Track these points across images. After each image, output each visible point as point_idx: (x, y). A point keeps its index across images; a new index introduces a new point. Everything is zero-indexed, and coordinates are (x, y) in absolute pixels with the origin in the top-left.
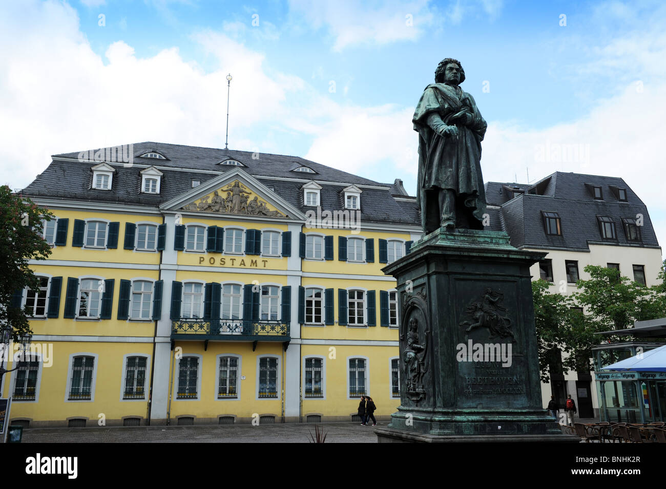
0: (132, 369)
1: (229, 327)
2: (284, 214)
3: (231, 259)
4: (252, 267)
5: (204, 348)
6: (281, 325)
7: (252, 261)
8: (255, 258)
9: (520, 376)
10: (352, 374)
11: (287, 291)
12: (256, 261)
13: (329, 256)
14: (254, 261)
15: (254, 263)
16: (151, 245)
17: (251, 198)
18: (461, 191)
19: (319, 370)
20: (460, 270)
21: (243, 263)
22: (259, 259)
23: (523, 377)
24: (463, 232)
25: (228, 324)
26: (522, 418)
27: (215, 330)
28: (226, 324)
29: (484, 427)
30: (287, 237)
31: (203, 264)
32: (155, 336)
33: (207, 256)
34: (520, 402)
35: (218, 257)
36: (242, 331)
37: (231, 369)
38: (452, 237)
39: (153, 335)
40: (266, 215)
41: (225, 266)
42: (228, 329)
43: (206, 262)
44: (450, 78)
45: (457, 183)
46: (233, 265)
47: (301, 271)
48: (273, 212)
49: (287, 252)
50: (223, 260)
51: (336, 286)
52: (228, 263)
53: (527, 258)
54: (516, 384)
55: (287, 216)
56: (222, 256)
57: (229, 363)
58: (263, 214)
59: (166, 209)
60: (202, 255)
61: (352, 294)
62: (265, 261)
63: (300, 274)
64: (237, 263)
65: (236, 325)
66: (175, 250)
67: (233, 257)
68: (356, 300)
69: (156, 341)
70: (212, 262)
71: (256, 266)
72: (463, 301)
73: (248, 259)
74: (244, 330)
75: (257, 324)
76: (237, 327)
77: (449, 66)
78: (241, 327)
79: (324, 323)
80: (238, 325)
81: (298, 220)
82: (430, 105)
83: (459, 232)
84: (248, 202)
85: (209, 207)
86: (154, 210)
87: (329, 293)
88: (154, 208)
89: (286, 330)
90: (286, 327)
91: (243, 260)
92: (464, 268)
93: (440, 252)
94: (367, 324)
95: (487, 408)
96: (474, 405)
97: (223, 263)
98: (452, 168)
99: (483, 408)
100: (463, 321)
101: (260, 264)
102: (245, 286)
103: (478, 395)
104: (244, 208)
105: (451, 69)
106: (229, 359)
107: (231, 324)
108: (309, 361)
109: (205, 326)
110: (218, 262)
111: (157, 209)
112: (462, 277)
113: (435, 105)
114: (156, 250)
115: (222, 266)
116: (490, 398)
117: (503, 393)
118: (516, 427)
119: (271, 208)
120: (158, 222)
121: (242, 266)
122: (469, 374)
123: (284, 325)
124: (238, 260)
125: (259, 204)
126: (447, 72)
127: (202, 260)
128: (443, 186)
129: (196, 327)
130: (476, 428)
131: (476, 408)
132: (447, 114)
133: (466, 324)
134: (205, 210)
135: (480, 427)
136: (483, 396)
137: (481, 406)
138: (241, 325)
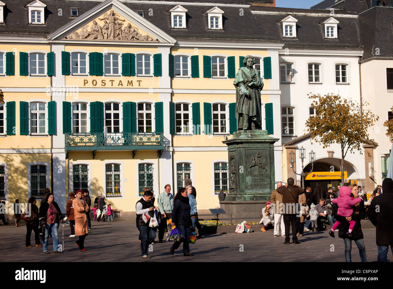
0: (36, 175)
1: (113, 139)
2: (155, 38)
3: (110, 81)
4: (129, 87)
5: (92, 157)
6: (156, 136)
7: (129, 81)
8: (130, 78)
9: (268, 182)
10: (217, 175)
11: (159, 106)
12: (132, 81)
13: (195, 74)
14: (130, 82)
15: (130, 83)
16: (41, 71)
17: (125, 25)
18: (251, 115)
19: (189, 173)
20: (247, 146)
21: (121, 83)
22: (134, 79)
23: (269, 182)
24: (250, 132)
25: (112, 137)
26: (267, 195)
27: (102, 143)
28: (110, 137)
29: (253, 198)
30: (158, 58)
31: (87, 85)
32: (52, 148)
33: (90, 78)
34: (267, 190)
35: (99, 79)
36: (124, 142)
37: (116, 173)
38: (246, 134)
39: (50, 147)
40: (138, 40)
41: (105, 86)
42: (112, 141)
43: (90, 84)
44: (248, 65)
45: (249, 112)
46: (112, 85)
47: (171, 87)
48: (145, 36)
49: (158, 72)
50: (103, 81)
51: (202, 101)
52: (108, 84)
53: (272, 141)
54: (266, 185)
55: (157, 40)
56: (103, 78)
57: (113, 169)
58: (136, 38)
59: (53, 39)
60: (85, 78)
61: (215, 106)
62: (139, 81)
63: (170, 91)
64: (116, 84)
65: (118, 138)
66: (63, 74)
67: (112, 78)
68: (219, 112)
69: (53, 152)
70: (95, 84)
71: (132, 86)
72: (248, 157)
73: (125, 80)
74: (125, 141)
75: (136, 136)
76: (119, 138)
77: (249, 60)
78: (122, 139)
79: (192, 133)
80: (120, 137)
81: (167, 43)
82: (240, 79)
83: (249, 131)
84: (123, 29)
85: (89, 35)
86: (43, 40)
87: (196, 106)
88: (42, 39)
89: (160, 140)
90: (160, 138)
91: (120, 81)
92: (249, 145)
93: (240, 141)
94: (229, 133)
95: (255, 193)
96: (251, 192)
97: (104, 84)
98: (247, 106)
99: (254, 193)
100: (248, 164)
101: (136, 84)
102: (124, 103)
103: (252, 188)
104: (119, 34)
105: (249, 61)
106: (113, 165)
107: (114, 137)
108: (179, 165)
109: (93, 139)
110: (99, 84)
111: (46, 39)
112: (248, 149)
113: (241, 80)
114: (47, 75)
115: (103, 87)
116: (257, 189)
117: (261, 188)
118: (264, 198)
119: (143, 32)
120: (46, 50)
121: (120, 86)
122: (250, 182)
123: (158, 136)
124: (117, 80)
125: (132, 30)
126: (248, 62)
127: (86, 82)
128: (244, 113)
129: (86, 139)
130: (250, 199)
131: (252, 192)
132: (246, 82)
133: (249, 165)
134: (86, 38)
135: (252, 199)
136: (254, 188)
137: (253, 192)
138: (122, 137)
